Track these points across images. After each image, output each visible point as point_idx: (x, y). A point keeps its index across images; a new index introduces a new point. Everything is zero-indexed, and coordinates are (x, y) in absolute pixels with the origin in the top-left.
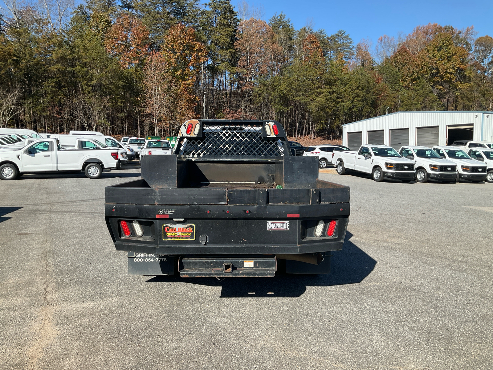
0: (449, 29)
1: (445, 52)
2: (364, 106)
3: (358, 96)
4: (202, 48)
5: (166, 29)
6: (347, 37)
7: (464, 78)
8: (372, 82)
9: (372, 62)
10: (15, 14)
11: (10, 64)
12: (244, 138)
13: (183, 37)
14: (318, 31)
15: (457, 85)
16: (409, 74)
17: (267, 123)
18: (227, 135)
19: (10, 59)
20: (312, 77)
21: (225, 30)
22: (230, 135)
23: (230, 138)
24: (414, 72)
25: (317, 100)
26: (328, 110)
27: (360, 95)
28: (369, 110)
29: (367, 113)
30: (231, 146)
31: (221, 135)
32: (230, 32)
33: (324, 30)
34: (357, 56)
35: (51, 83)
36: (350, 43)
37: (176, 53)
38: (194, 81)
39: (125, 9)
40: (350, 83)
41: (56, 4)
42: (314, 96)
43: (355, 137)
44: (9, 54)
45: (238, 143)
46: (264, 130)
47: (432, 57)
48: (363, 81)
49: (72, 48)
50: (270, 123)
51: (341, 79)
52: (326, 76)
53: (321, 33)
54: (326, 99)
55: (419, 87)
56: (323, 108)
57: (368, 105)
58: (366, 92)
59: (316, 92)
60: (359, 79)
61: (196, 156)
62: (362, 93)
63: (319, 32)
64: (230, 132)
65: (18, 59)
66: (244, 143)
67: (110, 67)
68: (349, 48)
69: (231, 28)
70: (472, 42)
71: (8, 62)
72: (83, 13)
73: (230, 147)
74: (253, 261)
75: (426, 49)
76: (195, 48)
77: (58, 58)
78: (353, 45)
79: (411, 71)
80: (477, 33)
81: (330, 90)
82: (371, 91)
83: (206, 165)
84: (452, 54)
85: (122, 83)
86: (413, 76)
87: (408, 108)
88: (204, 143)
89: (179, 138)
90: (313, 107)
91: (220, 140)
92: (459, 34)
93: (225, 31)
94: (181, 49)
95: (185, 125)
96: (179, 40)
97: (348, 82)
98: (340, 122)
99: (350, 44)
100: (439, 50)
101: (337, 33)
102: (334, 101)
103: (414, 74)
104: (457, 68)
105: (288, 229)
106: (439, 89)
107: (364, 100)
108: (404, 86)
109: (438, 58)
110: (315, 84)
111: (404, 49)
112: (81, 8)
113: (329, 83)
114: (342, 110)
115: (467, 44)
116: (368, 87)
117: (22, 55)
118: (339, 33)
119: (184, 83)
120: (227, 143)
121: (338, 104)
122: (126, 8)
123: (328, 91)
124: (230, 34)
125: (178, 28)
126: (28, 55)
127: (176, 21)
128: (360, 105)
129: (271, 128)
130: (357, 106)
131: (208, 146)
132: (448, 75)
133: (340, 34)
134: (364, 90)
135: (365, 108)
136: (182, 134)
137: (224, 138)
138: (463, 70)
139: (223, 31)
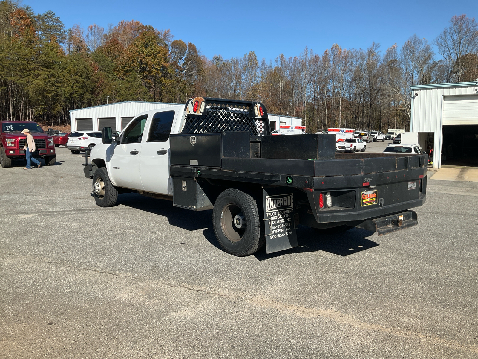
0: (150, 28)
1: (151, 49)
2: (85, 93)
3: (77, 82)
6: (58, 19)
7: (166, 74)
8: (90, 69)
9: (86, 50)
12: (236, 118)
14: (23, 7)
15: (162, 80)
16: (122, 65)
17: (255, 105)
18: (223, 114)
20: (27, 57)
22: (226, 114)
23: (226, 117)
24: (126, 64)
25: (34, 82)
26: (48, 94)
27: (79, 81)
28: (90, 97)
29: (88, 99)
30: (227, 126)
31: (219, 114)
33: (30, 7)
34: (70, 41)
36: (61, 26)
40: (68, 68)
42: (31, 78)
43: (85, 123)
45: (232, 123)
46: (253, 111)
47: (141, 53)
48: (82, 67)
50: (258, 104)
51: (58, 62)
52: (43, 57)
53: (27, 9)
54: (45, 82)
55: (132, 79)
56: (42, 92)
57: (88, 92)
58: (85, 78)
59: (33, 74)
60: (77, 64)
62: (81, 80)
63: (25, 8)
64: (226, 112)
66: (236, 123)
68: (60, 31)
70: (169, 44)
75: (135, 44)
78: (65, 29)
79: (124, 63)
80: (173, 36)
81: (48, 73)
82: (91, 79)
84: (157, 52)
86: (126, 68)
87: (127, 98)
88: (206, 122)
89: (187, 115)
90: (30, 90)
91: (218, 119)
92: (159, 34)
95: (192, 102)
97: (65, 67)
98: (61, 108)
99: (61, 28)
100: (146, 47)
101: (46, 13)
102: (53, 85)
103: (126, 66)
104: (162, 65)
106: (148, 82)
107: (84, 87)
108: (118, 76)
109: (145, 54)
110: (30, 65)
111: (116, 41)
113: (47, 65)
114: (63, 96)
115: (165, 45)
116: (87, 74)
118: (48, 13)
120: (223, 123)
121: (58, 88)
123: (47, 74)
128: (80, 91)
129: (259, 110)
130: (77, 92)
131: (208, 125)
132: (155, 70)
133: (49, 15)
134: (84, 77)
135: (85, 95)
136: (190, 112)
137: (221, 117)
138: (166, 68)
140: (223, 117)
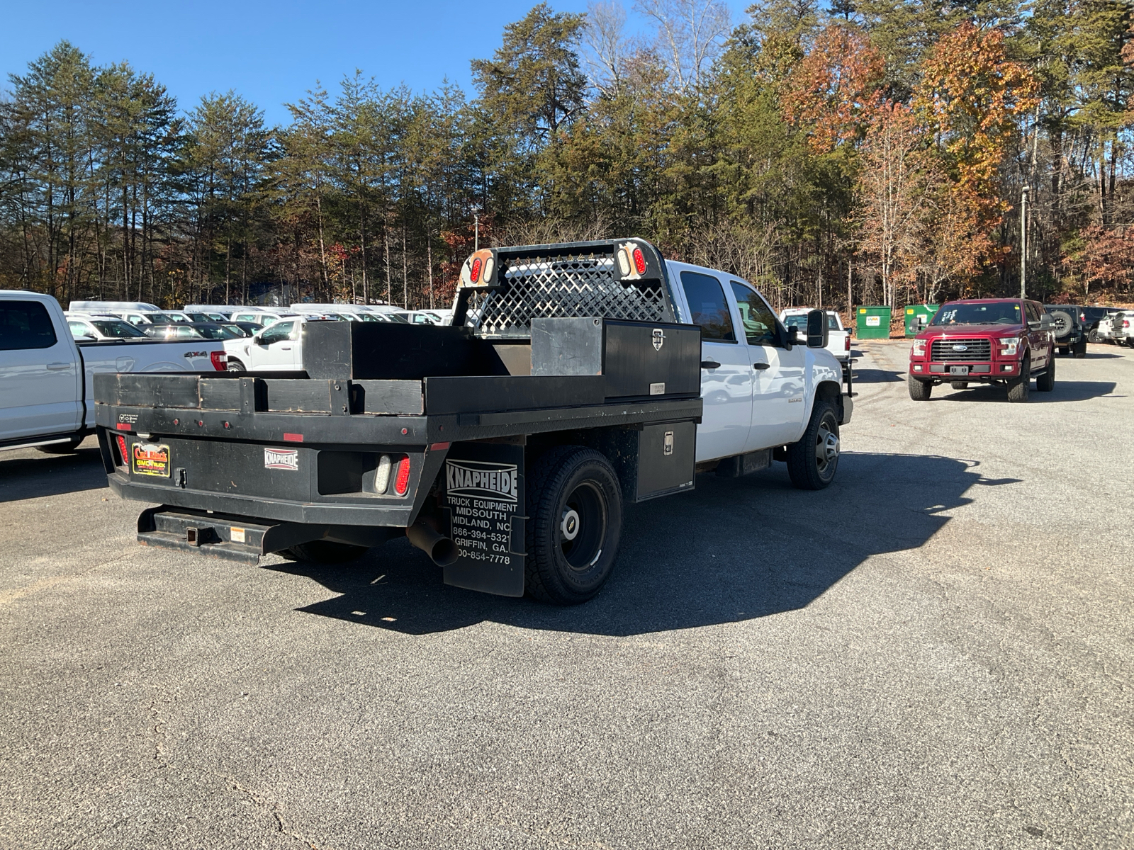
4: (1023, 77)
5: (928, 43)
10: (613, 69)
11: (593, 173)
12: (580, 284)
13: (971, 57)
17: (621, 246)
18: (549, 280)
19: (593, 162)
21: (1094, 17)
22: (554, 280)
23: (554, 286)
30: (556, 305)
31: (538, 281)
32: (1113, 19)
35: (666, 204)
37: (952, 99)
38: (997, 161)
39: (837, 16)
41: (692, 35)
44: (592, 154)
45: (570, 297)
46: (617, 263)
49: (710, 123)
50: (628, 244)
61: (493, 328)
65: (607, 160)
66: (581, 297)
67: (786, 155)
69: (1115, 9)
71: (589, 170)
72: (745, 42)
73: (553, 307)
74: (244, 529)
76: (1002, 78)
77: (679, 150)
83: (511, 349)
85: (811, 187)
88: (508, 300)
89: (459, 291)
91: (536, 292)
93: (1097, 19)
94: (966, 84)
95: (468, 263)
96: (959, 65)
105: (296, 468)
112: (739, 33)
117: (612, 152)
119: (969, 170)
120: (549, 298)
122: (841, 12)
124: (1109, 27)
125: (959, 37)
126: (624, 151)
127: (955, 21)
129: (631, 258)
131: (514, 305)
136: (464, 283)
137: (543, 286)
139: (1090, 20)
140: (548, 286)
